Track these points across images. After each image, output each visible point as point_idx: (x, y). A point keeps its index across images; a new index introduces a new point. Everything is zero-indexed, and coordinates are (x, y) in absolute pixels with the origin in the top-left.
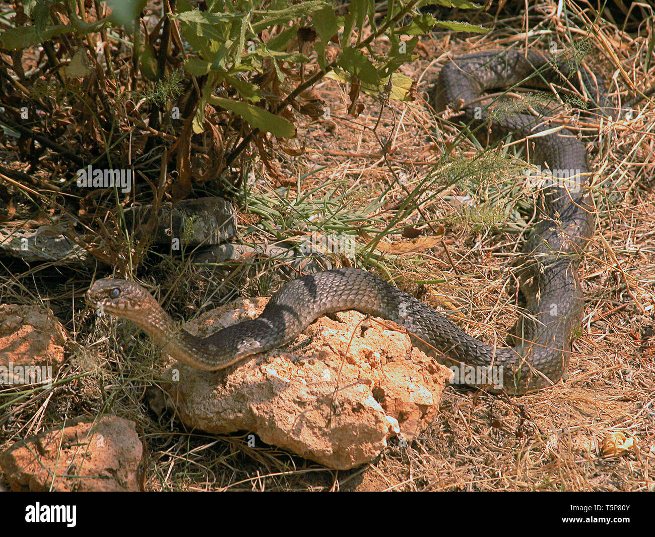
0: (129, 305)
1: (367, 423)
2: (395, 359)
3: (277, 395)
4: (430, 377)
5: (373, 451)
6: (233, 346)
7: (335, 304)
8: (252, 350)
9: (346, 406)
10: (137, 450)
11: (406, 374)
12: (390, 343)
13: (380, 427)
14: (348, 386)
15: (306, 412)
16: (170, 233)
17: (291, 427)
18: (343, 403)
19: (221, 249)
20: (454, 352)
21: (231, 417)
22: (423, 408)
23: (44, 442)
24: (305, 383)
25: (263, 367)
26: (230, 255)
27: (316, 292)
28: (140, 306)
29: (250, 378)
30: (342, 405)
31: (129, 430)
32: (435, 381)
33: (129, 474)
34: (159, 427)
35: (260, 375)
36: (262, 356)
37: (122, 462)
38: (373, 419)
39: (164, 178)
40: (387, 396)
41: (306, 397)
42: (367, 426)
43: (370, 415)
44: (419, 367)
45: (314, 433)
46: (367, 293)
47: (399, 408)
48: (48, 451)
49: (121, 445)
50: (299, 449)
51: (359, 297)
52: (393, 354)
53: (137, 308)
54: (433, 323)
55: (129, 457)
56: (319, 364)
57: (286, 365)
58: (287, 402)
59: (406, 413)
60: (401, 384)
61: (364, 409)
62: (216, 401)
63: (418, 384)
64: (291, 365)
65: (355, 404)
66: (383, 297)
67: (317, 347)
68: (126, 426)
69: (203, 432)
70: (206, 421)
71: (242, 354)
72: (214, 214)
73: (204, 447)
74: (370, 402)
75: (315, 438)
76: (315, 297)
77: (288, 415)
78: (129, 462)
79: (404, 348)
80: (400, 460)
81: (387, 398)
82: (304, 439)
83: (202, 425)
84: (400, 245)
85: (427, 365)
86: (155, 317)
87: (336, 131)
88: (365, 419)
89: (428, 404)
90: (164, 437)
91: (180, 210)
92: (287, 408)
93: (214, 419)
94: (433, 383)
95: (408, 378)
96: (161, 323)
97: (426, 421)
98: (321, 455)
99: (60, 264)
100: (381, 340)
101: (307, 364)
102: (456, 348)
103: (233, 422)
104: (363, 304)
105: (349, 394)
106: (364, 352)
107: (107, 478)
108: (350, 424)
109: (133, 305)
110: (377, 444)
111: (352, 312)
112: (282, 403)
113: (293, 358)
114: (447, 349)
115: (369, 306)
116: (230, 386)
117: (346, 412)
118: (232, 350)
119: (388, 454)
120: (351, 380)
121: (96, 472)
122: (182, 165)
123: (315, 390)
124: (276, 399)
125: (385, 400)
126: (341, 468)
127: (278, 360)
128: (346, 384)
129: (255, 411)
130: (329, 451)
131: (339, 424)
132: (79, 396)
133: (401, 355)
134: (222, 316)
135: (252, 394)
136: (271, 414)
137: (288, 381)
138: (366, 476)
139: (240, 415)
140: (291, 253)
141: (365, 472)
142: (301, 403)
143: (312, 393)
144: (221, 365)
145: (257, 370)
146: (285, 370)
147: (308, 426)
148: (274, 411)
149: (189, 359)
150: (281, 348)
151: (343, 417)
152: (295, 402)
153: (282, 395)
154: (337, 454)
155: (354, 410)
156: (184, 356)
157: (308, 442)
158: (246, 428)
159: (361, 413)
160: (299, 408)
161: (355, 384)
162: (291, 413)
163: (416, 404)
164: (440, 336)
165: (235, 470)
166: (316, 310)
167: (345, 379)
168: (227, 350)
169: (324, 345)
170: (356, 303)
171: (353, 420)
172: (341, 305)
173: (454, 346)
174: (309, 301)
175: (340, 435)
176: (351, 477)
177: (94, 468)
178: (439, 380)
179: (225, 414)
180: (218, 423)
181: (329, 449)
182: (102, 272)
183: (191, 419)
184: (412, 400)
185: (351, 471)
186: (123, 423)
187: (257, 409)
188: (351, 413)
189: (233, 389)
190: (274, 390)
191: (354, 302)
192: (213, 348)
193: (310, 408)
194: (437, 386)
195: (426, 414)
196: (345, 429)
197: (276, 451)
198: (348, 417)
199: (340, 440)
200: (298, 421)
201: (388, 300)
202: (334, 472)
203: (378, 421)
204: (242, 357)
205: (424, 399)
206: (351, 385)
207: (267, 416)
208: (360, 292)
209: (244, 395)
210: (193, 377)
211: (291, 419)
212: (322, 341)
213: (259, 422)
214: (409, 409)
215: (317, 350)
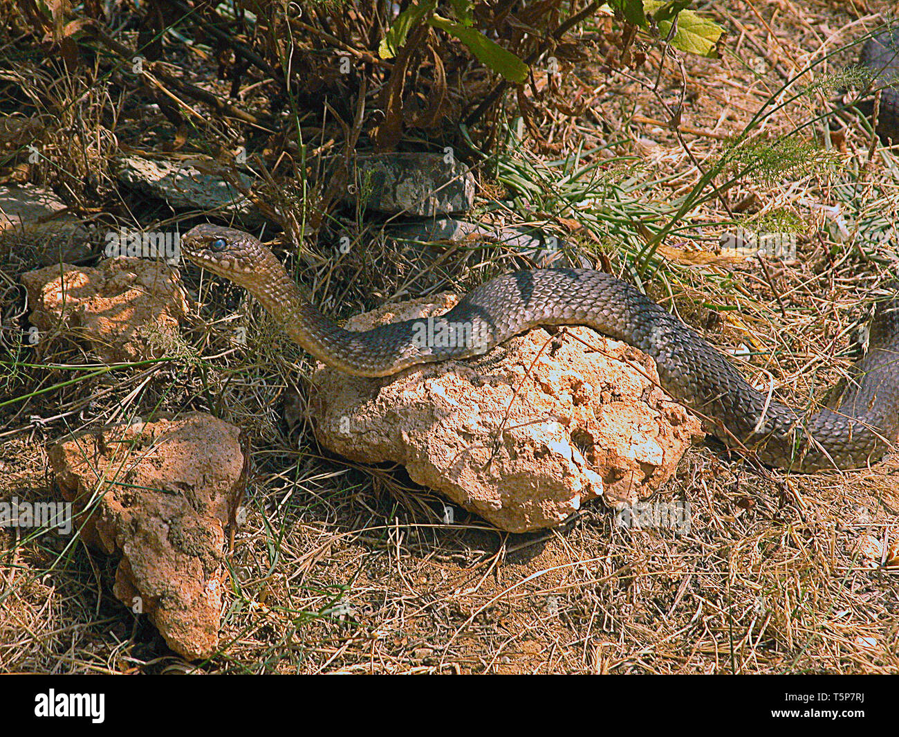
0: (236, 265)
1: (551, 474)
2: (623, 398)
3: (437, 420)
4: (669, 428)
5: (556, 513)
6: (394, 348)
7: (556, 314)
8: (421, 358)
9: (527, 447)
10: (235, 465)
11: (636, 419)
12: (621, 375)
13: (569, 482)
14: (535, 422)
15: (472, 448)
16: (353, 190)
17: (448, 464)
18: (524, 443)
19: (440, 226)
20: (719, 404)
21: (375, 441)
22: (648, 468)
23: (107, 437)
24: (477, 409)
25: (429, 381)
26: (450, 235)
27: (531, 293)
28: (252, 268)
29: (407, 394)
30: (522, 445)
31: (228, 437)
32: (676, 436)
33: (218, 495)
34: (288, 443)
35: (423, 390)
36: (433, 367)
37: (207, 477)
38: (561, 469)
39: (359, 116)
40: (598, 444)
41: (474, 427)
42: (550, 479)
43: (557, 464)
44: (657, 414)
45: (479, 478)
46: (609, 306)
47: (611, 463)
48: (111, 449)
49: (211, 455)
50: (457, 496)
51: (595, 310)
52: (622, 391)
53: (247, 270)
54: (700, 360)
55: (219, 472)
56: (503, 388)
57: (460, 383)
58: (449, 431)
59: (620, 471)
60: (623, 432)
61: (550, 455)
62: (359, 418)
63: (646, 435)
64: (467, 384)
65: (538, 446)
66: (633, 316)
67: (507, 366)
68: (226, 432)
69: (336, 456)
70: (343, 443)
71: (406, 361)
72: (432, 176)
73: (328, 476)
74: (563, 447)
75: (479, 485)
76: (529, 301)
77: (447, 448)
78: (217, 480)
79: (640, 386)
80: (600, 532)
81: (596, 447)
82: (463, 483)
83: (338, 447)
84: (696, 254)
85: (669, 412)
86: (274, 287)
87: (699, 101)
88: (549, 468)
89: (655, 464)
90: (292, 457)
91: (386, 164)
92: (446, 439)
93: (354, 441)
94: (672, 437)
95: (635, 426)
96: (284, 297)
97: (650, 486)
98: (485, 507)
99: (215, 215)
100: (609, 369)
101: (487, 385)
102: (722, 398)
103: (378, 448)
104: (599, 320)
105: (535, 433)
106: (570, 380)
107: (173, 493)
108: (529, 472)
109: (242, 266)
110: (563, 505)
111: (582, 328)
112: (441, 432)
113: (473, 374)
114: (711, 398)
115: (609, 325)
116: (382, 400)
117: (525, 455)
118: (391, 355)
119: (585, 522)
120: (540, 414)
121: (160, 483)
122: (390, 103)
123: (489, 420)
124: (436, 425)
125: (594, 449)
126: (513, 530)
127: (451, 376)
128: (534, 418)
129: (405, 437)
130: (497, 505)
131: (513, 470)
132: (188, 388)
133: (633, 394)
134: (407, 311)
135: (406, 414)
136: (425, 445)
137: (456, 404)
138: (549, 546)
139: (386, 440)
140: (536, 243)
141: (549, 540)
142: (467, 435)
143: (484, 424)
144: (370, 370)
145: (421, 384)
146: (457, 389)
147: (471, 467)
148: (430, 442)
149: (318, 351)
150: (464, 360)
151: (520, 461)
152: (459, 433)
153: (443, 422)
154: (509, 509)
155: (536, 454)
156: (311, 345)
157: (467, 489)
158: (394, 459)
159: (545, 460)
160: (464, 442)
161: (545, 421)
162: (451, 447)
163: (637, 461)
164: (705, 380)
165: (374, 513)
166: (528, 318)
167: (532, 412)
168: (382, 353)
169: (518, 363)
170: (589, 317)
171: (533, 468)
172: (566, 316)
173: (719, 396)
174: (519, 304)
175: (513, 484)
176: (528, 544)
177: (160, 478)
178: (681, 434)
179: (368, 437)
180: (358, 448)
181: (496, 502)
182: (271, 233)
183: (325, 438)
184: (631, 456)
185: (527, 536)
186: (222, 427)
187: (409, 435)
188: (532, 457)
189: (384, 404)
190: (435, 413)
191: (585, 314)
192: (356, 346)
193: (479, 443)
194: (677, 443)
195: (652, 477)
196: (521, 477)
197: (428, 495)
198: (527, 462)
199: (514, 492)
200: (458, 458)
201: (639, 319)
202: (504, 534)
203: (566, 473)
204: (407, 365)
205: (649, 456)
206: (540, 421)
207: (419, 447)
208: (598, 303)
209: (395, 414)
210: (341, 383)
211: (451, 454)
212: (517, 358)
213: (408, 453)
214: (624, 466)
215: (506, 370)
